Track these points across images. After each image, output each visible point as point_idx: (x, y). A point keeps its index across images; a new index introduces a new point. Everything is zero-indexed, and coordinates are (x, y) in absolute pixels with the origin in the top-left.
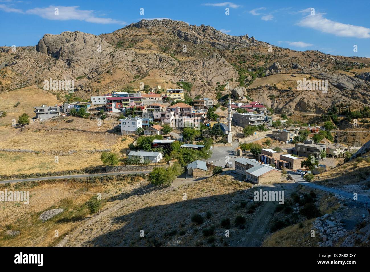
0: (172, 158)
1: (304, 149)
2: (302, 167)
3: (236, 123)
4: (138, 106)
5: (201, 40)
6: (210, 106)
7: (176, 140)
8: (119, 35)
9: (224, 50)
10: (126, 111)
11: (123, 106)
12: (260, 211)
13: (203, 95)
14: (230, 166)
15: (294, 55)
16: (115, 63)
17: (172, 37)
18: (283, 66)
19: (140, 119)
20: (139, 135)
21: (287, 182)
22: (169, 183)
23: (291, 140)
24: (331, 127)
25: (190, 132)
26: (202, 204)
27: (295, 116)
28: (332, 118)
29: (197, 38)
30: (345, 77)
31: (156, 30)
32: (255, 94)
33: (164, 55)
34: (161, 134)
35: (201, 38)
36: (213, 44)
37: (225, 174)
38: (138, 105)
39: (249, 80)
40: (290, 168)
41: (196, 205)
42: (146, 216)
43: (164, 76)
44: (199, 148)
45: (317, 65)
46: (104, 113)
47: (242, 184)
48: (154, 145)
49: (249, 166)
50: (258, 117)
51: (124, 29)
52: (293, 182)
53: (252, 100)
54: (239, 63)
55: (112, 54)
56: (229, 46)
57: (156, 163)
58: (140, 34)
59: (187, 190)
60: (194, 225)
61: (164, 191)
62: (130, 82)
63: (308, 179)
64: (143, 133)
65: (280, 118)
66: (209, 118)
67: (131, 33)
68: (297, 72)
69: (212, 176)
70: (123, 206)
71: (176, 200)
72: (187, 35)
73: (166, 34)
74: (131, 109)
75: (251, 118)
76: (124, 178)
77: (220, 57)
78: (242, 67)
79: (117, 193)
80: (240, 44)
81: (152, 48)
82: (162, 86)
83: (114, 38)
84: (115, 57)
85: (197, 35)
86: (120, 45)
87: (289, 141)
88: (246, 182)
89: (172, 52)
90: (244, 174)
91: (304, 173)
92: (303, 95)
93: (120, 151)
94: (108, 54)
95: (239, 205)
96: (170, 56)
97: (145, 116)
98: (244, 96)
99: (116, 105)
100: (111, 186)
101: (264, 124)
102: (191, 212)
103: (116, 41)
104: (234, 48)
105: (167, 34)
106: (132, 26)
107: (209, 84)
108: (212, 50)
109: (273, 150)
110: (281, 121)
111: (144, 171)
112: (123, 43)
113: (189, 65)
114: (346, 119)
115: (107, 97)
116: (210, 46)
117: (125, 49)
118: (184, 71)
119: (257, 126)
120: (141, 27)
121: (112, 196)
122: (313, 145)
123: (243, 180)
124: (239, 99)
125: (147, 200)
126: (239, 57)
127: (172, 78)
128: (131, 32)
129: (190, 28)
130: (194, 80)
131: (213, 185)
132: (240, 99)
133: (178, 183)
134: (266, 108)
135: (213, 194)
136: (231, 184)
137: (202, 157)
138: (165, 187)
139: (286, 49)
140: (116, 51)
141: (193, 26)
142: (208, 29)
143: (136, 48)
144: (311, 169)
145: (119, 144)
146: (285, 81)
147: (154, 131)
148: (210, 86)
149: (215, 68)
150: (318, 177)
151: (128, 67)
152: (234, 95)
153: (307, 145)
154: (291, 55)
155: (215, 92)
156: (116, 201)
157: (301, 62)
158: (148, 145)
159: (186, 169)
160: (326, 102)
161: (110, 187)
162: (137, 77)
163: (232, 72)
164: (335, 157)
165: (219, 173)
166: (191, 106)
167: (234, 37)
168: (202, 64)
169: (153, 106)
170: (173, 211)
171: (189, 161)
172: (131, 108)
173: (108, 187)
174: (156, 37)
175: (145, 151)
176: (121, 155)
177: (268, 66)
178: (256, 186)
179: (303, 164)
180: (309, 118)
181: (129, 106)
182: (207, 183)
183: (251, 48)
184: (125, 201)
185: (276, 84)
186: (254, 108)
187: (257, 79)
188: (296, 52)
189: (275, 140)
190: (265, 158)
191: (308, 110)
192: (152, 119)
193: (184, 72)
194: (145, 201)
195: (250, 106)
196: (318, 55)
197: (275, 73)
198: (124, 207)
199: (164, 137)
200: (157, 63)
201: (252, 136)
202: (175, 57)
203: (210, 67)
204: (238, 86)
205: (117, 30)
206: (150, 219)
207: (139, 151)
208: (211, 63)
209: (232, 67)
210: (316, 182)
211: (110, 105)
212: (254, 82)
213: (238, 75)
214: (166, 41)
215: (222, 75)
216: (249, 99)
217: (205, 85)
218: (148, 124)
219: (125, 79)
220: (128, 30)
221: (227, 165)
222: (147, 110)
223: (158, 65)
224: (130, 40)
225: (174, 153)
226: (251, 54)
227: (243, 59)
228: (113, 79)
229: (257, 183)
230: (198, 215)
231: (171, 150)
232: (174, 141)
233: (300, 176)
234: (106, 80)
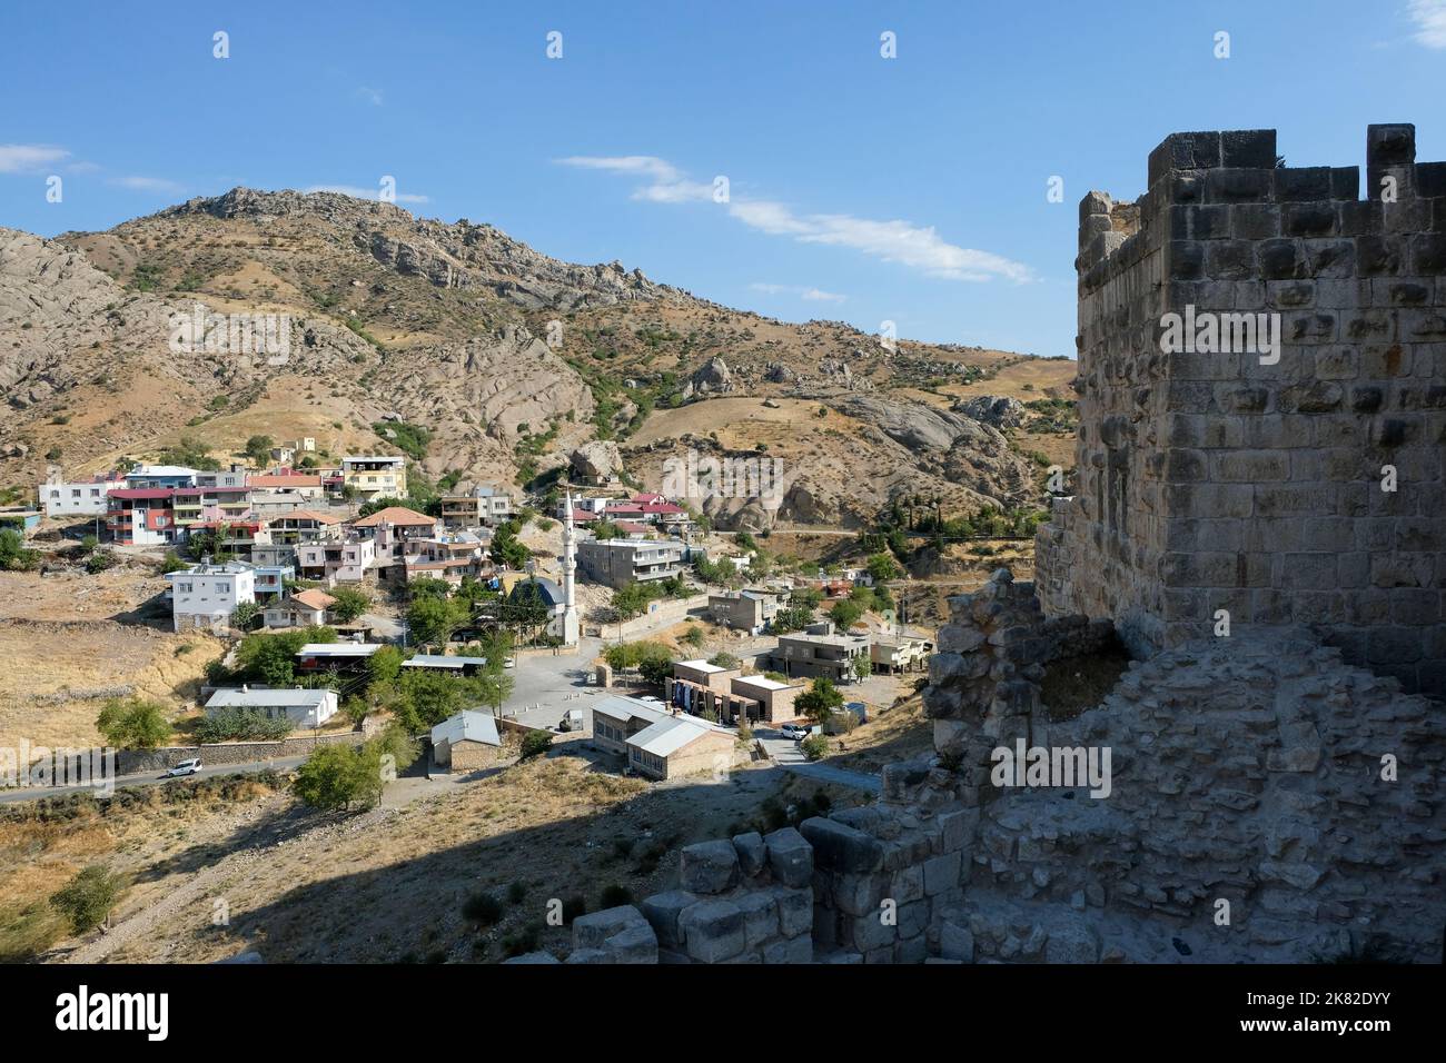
0: (374, 709)
1: (807, 653)
2: (797, 712)
3: (588, 573)
4: (237, 520)
5: (459, 272)
6: (499, 516)
7: (385, 640)
8: (142, 242)
9: (540, 312)
10: (189, 540)
11: (177, 521)
12: (675, 865)
13: (469, 468)
14: (574, 726)
15: (772, 334)
16: (126, 349)
17: (352, 256)
18: (739, 371)
19: (248, 568)
20: (245, 627)
21: (752, 766)
22: (371, 796)
23: (767, 625)
24: (888, 571)
25: (434, 614)
26: (492, 858)
27: (780, 538)
28: (890, 543)
29: (444, 264)
30: (926, 411)
31: (293, 231)
32: (649, 465)
33: (324, 324)
34: (329, 621)
35: (461, 265)
36: (501, 289)
37: (560, 755)
38: (233, 517)
39: (630, 416)
40: (763, 718)
41: (472, 865)
42: (295, 919)
43: (324, 400)
44: (469, 670)
45: (841, 369)
46: (99, 548)
47: (616, 784)
48: (306, 665)
49: (636, 724)
50: (661, 552)
51: (163, 216)
52: (771, 766)
53: (640, 487)
54: (594, 356)
55: (113, 314)
56: (558, 298)
57: (313, 727)
58: (227, 239)
59: (435, 817)
60: (470, 929)
61: (352, 827)
62: (192, 424)
63: (811, 751)
64: (258, 622)
65: (733, 546)
66: (496, 560)
67: (191, 234)
68: (782, 391)
69: (516, 765)
70: (202, 893)
71: (402, 856)
72: (408, 255)
73: (329, 247)
74: (210, 531)
75: (639, 554)
76: (195, 791)
77: (530, 336)
78: (604, 372)
79: (167, 849)
80: (595, 293)
81: (277, 296)
82: (320, 437)
83: (121, 250)
84: (129, 325)
85: (443, 254)
86: (145, 277)
87: (762, 627)
88: (630, 775)
89: (353, 312)
90: (622, 751)
91: (804, 733)
92: (802, 470)
93: (171, 690)
94: (98, 313)
95: (611, 851)
96: (345, 328)
97: (262, 557)
98: (614, 472)
99: (146, 518)
100: (145, 824)
101: (680, 575)
102: (458, 890)
103: (132, 263)
104: (576, 305)
105: (332, 245)
106: (194, 207)
107: (490, 433)
108: (499, 311)
109: (711, 662)
110: (734, 560)
111: (270, 762)
112: (161, 271)
113: (419, 363)
114: (930, 545)
115: (110, 486)
116: (491, 295)
117: (169, 297)
118: (398, 383)
119: (659, 582)
120: (231, 216)
121: (149, 860)
122: (831, 639)
123: (617, 770)
124: (595, 484)
125: (292, 865)
126: (594, 337)
127: (357, 409)
128: (190, 230)
129: (419, 230)
130: (438, 416)
131: (524, 793)
132: (601, 485)
133: (399, 793)
134: (686, 516)
135: (523, 823)
136: (582, 787)
137: (480, 699)
138: (355, 814)
139: (747, 315)
140: (132, 300)
141: (432, 222)
142: (484, 237)
143: (211, 294)
144: (823, 719)
145: (164, 664)
146: (746, 420)
147: (303, 611)
148: (496, 438)
149: (512, 375)
150: (842, 744)
151: (184, 362)
152: (579, 471)
153: (814, 639)
154: (763, 334)
155: (514, 458)
156: (173, 878)
157: (794, 359)
158: (282, 665)
159: (428, 745)
160: (873, 491)
161: (138, 826)
162: (217, 404)
163: (571, 390)
164: (897, 670)
165: (540, 752)
166: (432, 520)
167: (574, 266)
168: (464, 359)
169: (295, 521)
170: (396, 891)
171: (437, 718)
172: (207, 528)
173: (131, 828)
174: (290, 254)
175: (272, 687)
176: (175, 705)
177: (691, 369)
178: (660, 786)
179: (800, 704)
180: (822, 542)
181: (199, 522)
182: (503, 790)
183: (631, 307)
184: (208, 876)
185: (716, 431)
186: (648, 516)
187: (656, 414)
188: (776, 323)
189: (717, 625)
190: (687, 692)
191: (819, 519)
192: (292, 569)
193: (401, 388)
194: (287, 869)
195: (634, 508)
196: (845, 336)
197: (714, 395)
198: (206, 896)
199: (342, 632)
200: (298, 352)
201: (644, 617)
202: (365, 330)
203: (493, 370)
204: (592, 437)
205: (134, 219)
206: (315, 926)
207: (249, 687)
208: (498, 359)
209: (569, 372)
210: (833, 759)
211: (120, 519)
212: (644, 423)
213: (590, 401)
214: (330, 271)
215: (535, 398)
216: (627, 483)
217: (477, 436)
218: (278, 587)
219: (171, 408)
220: (178, 222)
221: (564, 722)
222: (269, 535)
223: (302, 360)
224: (189, 262)
225: (378, 690)
226: (634, 328)
227: (604, 343)
228: (122, 408)
229: (662, 778)
230: (483, 897)
231: (369, 677)
232: (379, 646)
233: (791, 743)
234: (92, 411)
